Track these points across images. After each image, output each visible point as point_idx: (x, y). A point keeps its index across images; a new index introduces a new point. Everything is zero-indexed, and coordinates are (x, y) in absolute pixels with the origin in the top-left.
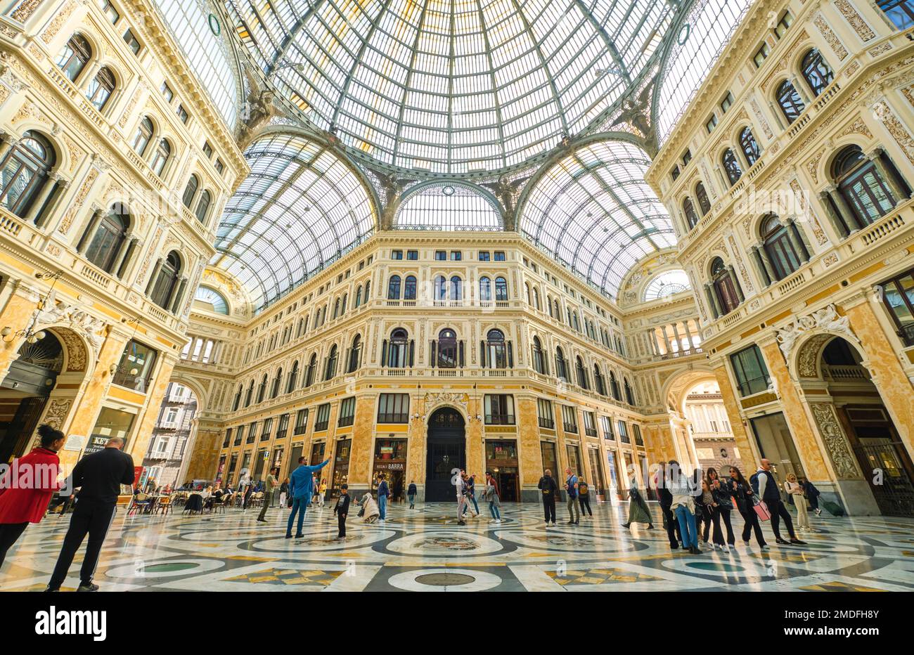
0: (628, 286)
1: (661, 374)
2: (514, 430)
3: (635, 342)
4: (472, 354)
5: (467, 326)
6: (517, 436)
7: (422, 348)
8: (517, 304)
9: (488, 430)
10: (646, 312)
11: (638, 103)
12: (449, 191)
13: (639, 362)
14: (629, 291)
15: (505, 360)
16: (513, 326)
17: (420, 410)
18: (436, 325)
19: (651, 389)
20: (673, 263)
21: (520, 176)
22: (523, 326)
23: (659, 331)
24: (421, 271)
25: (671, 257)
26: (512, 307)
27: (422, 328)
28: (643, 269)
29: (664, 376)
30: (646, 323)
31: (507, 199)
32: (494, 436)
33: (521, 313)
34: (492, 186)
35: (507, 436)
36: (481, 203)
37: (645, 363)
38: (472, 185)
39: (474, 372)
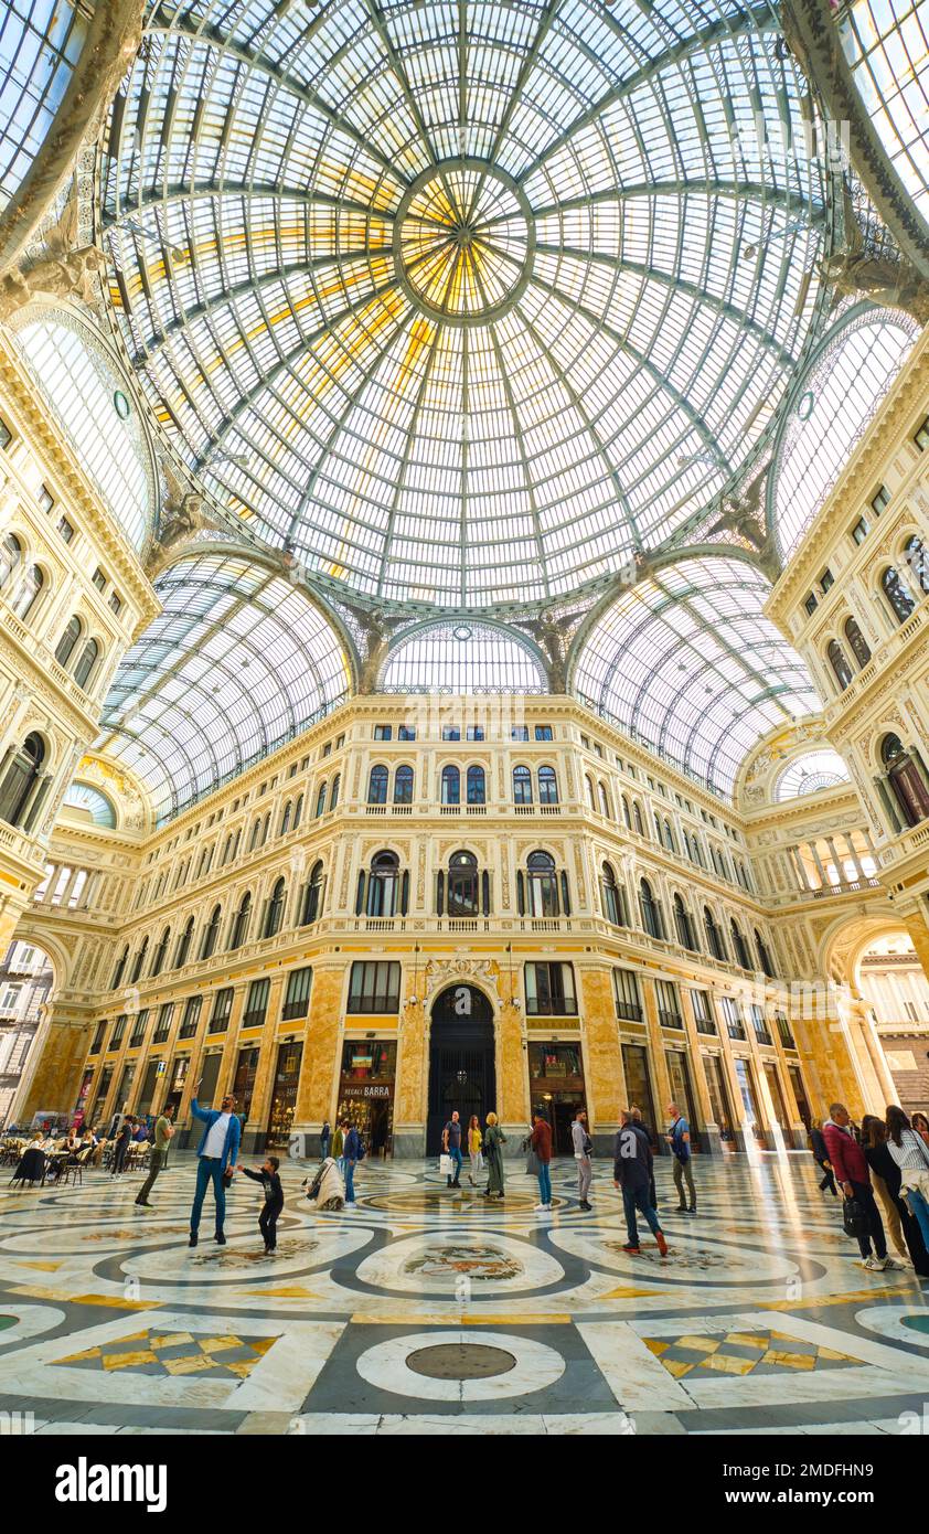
0: (749, 776)
1: (815, 922)
2: (575, 1025)
3: (767, 869)
4: (503, 892)
5: (494, 845)
6: (582, 1036)
7: (421, 883)
8: (573, 809)
9: (531, 1025)
10: (781, 818)
11: (745, 502)
12: (463, 633)
13: (777, 902)
14: (752, 784)
15: (557, 901)
16: (568, 846)
17: (418, 991)
18: (445, 845)
19: (800, 949)
20: (818, 739)
21: (572, 609)
22: (585, 845)
23: (805, 850)
24: (420, 757)
25: (814, 729)
26: (565, 814)
27: (423, 850)
28: (773, 748)
29: (819, 926)
30: (782, 836)
31: (552, 645)
32: (543, 1035)
33: (581, 824)
34: (529, 625)
35: (565, 1035)
36: (513, 651)
37: (786, 904)
38: (498, 624)
39: (506, 924)
